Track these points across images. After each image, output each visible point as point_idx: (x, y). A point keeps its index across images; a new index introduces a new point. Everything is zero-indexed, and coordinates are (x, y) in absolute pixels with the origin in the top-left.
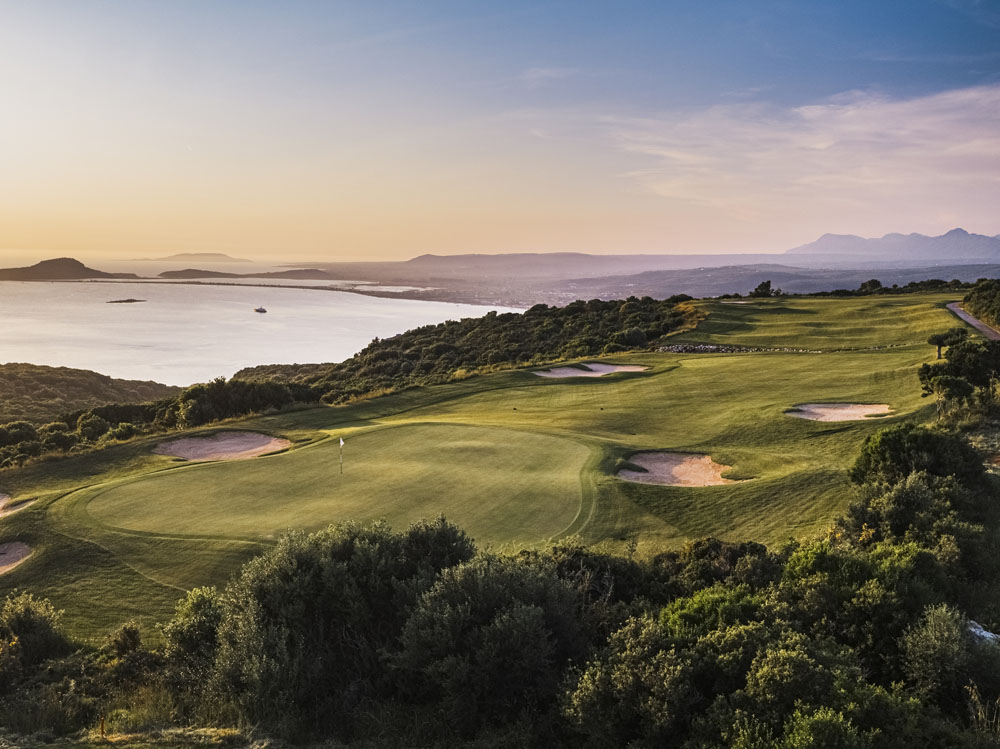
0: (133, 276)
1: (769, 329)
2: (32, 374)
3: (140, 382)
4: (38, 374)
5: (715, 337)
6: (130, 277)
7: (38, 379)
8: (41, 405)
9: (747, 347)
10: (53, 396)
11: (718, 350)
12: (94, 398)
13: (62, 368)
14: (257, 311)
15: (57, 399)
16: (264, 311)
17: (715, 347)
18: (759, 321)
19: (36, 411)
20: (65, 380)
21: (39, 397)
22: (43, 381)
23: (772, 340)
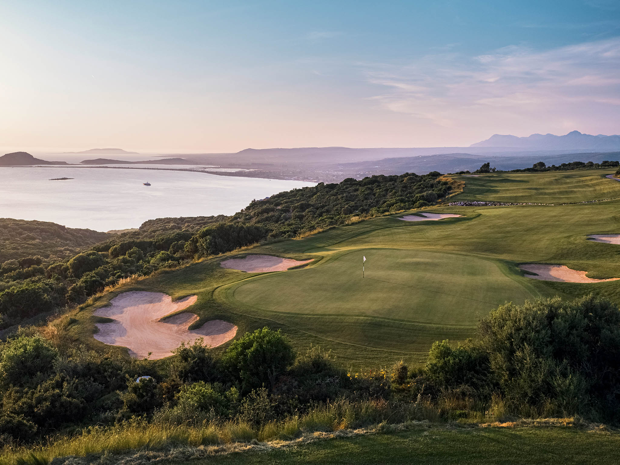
0: (64, 163)
1: (508, 192)
2: (17, 225)
3: (80, 230)
4: (21, 225)
5: (479, 197)
6: (62, 163)
7: (22, 228)
8: (29, 244)
9: (504, 203)
10: (34, 239)
11: (486, 205)
12: (58, 240)
13: (34, 221)
14: (145, 184)
15: (37, 240)
16: (149, 185)
17: (484, 203)
18: (496, 187)
19: (27, 248)
20: (39, 229)
21: (25, 239)
22: (25, 229)
23: (516, 198)
